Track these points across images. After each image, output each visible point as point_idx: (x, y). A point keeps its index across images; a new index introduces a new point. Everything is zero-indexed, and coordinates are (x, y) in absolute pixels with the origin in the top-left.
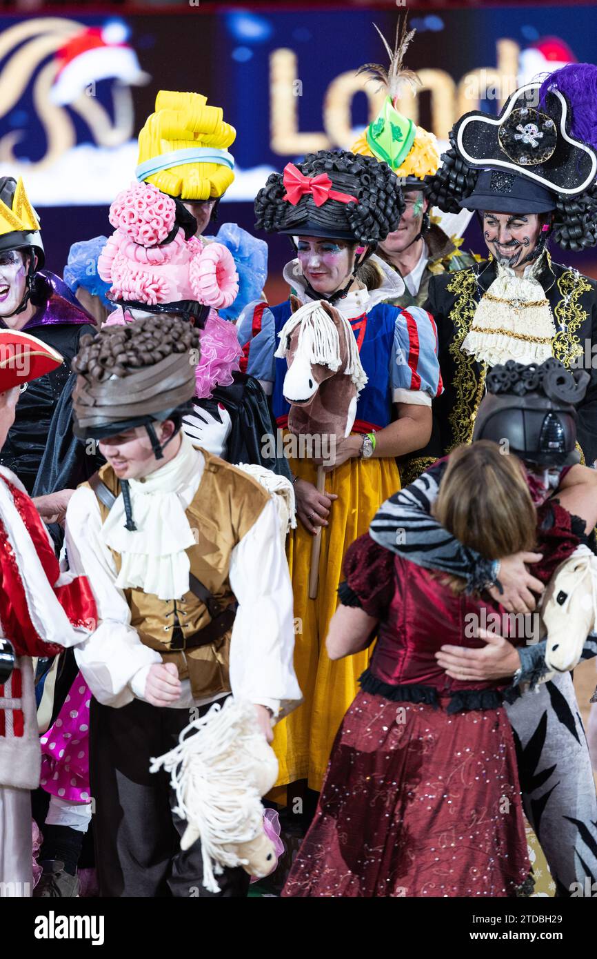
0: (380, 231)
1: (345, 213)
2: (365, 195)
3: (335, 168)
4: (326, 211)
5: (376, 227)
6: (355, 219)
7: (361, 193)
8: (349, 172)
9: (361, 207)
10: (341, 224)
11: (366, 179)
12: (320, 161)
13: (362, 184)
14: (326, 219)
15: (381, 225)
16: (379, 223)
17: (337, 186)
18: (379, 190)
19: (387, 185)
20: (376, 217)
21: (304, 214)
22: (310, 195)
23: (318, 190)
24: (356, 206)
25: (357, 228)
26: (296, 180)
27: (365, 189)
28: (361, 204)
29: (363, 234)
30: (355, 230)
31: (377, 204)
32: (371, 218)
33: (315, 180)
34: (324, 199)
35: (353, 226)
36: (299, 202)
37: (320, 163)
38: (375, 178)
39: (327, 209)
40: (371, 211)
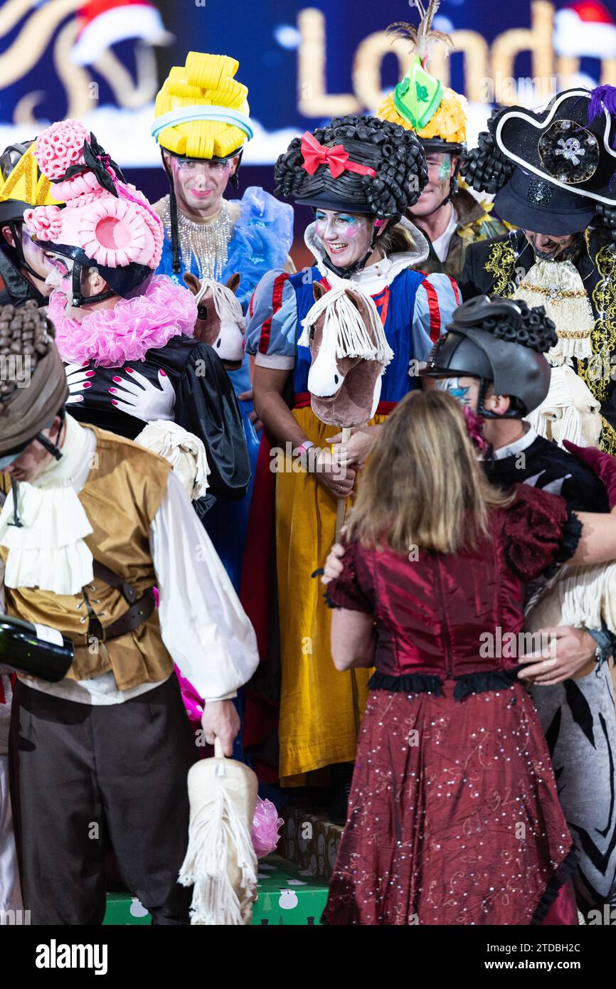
0: (397, 206)
1: (363, 186)
2: (384, 167)
3: (356, 136)
4: (342, 183)
5: (393, 202)
6: (372, 193)
7: (380, 165)
8: (371, 142)
9: (377, 181)
10: (358, 196)
11: (388, 149)
12: (342, 128)
13: (383, 155)
14: (340, 191)
15: (398, 200)
16: (395, 197)
17: (357, 157)
18: (399, 163)
19: (408, 157)
20: (392, 191)
21: (320, 184)
22: (327, 166)
23: (335, 162)
24: (372, 180)
25: (374, 201)
26: (312, 149)
27: (385, 161)
28: (377, 178)
29: (379, 208)
30: (371, 204)
31: (395, 179)
32: (387, 192)
33: (332, 150)
34: (341, 170)
35: (370, 199)
36: (316, 171)
37: (342, 131)
38: (396, 149)
39: (343, 181)
40: (387, 186)
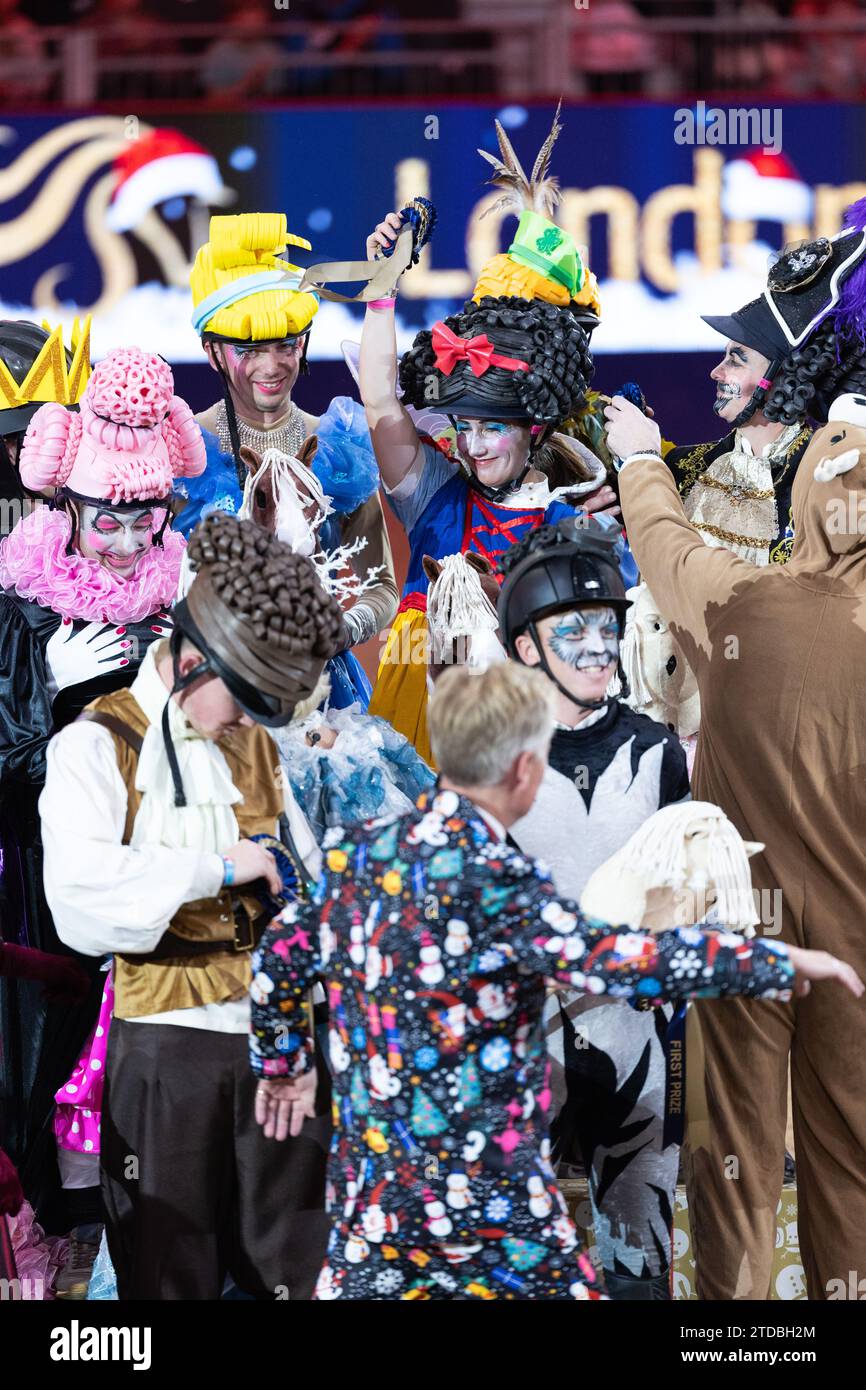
0: (559, 406)
1: (513, 385)
2: (539, 359)
3: (499, 323)
4: (487, 382)
5: (554, 402)
6: (525, 392)
7: (533, 357)
8: (519, 328)
9: (532, 377)
10: (509, 399)
11: (541, 336)
12: (481, 314)
13: (535, 344)
14: (486, 392)
15: (560, 399)
16: (556, 395)
17: (504, 349)
18: (557, 352)
19: (567, 344)
20: (552, 388)
21: (460, 387)
22: (467, 362)
23: (476, 356)
24: (525, 376)
25: (529, 402)
26: (448, 342)
27: (539, 351)
28: (532, 372)
29: (537, 411)
30: (526, 405)
31: (554, 372)
32: (545, 391)
33: (472, 342)
34: (485, 367)
35: (524, 400)
36: (454, 370)
37: (481, 317)
38: (552, 335)
39: (489, 380)
40: (545, 381)
